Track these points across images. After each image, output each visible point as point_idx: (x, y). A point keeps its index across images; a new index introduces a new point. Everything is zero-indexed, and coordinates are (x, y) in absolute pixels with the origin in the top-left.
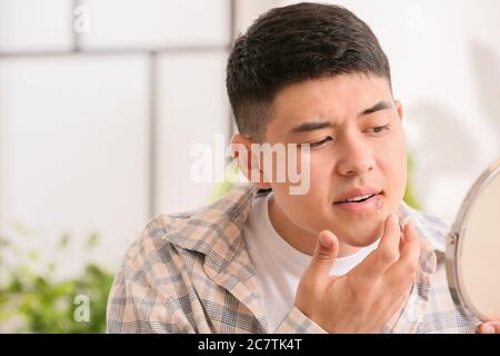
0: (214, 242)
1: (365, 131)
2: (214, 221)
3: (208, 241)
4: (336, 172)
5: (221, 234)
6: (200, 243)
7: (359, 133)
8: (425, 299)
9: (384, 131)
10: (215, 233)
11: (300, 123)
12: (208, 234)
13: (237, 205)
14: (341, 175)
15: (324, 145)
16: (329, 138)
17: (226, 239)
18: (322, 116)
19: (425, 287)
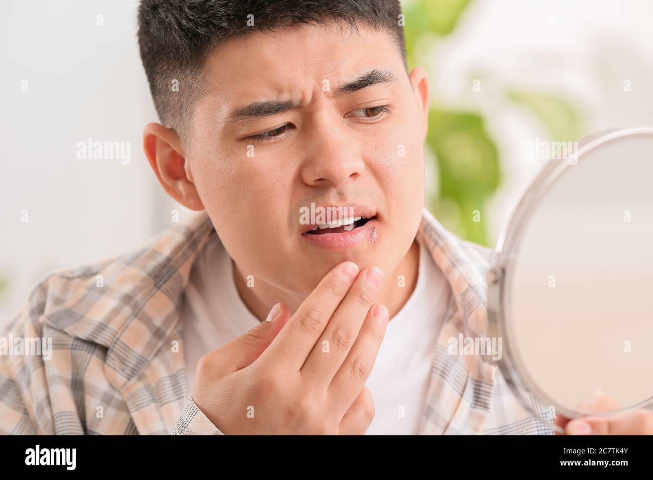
0: (125, 325)
1: (349, 114)
2: (127, 289)
3: (114, 325)
4: (299, 179)
5: (137, 312)
6: (102, 327)
7: (339, 118)
8: (485, 406)
9: (382, 116)
10: (127, 311)
11: (247, 102)
12: (115, 312)
13: (169, 260)
14: (307, 185)
15: (282, 136)
16: (290, 126)
17: (147, 321)
18: (280, 91)
19: (485, 388)
